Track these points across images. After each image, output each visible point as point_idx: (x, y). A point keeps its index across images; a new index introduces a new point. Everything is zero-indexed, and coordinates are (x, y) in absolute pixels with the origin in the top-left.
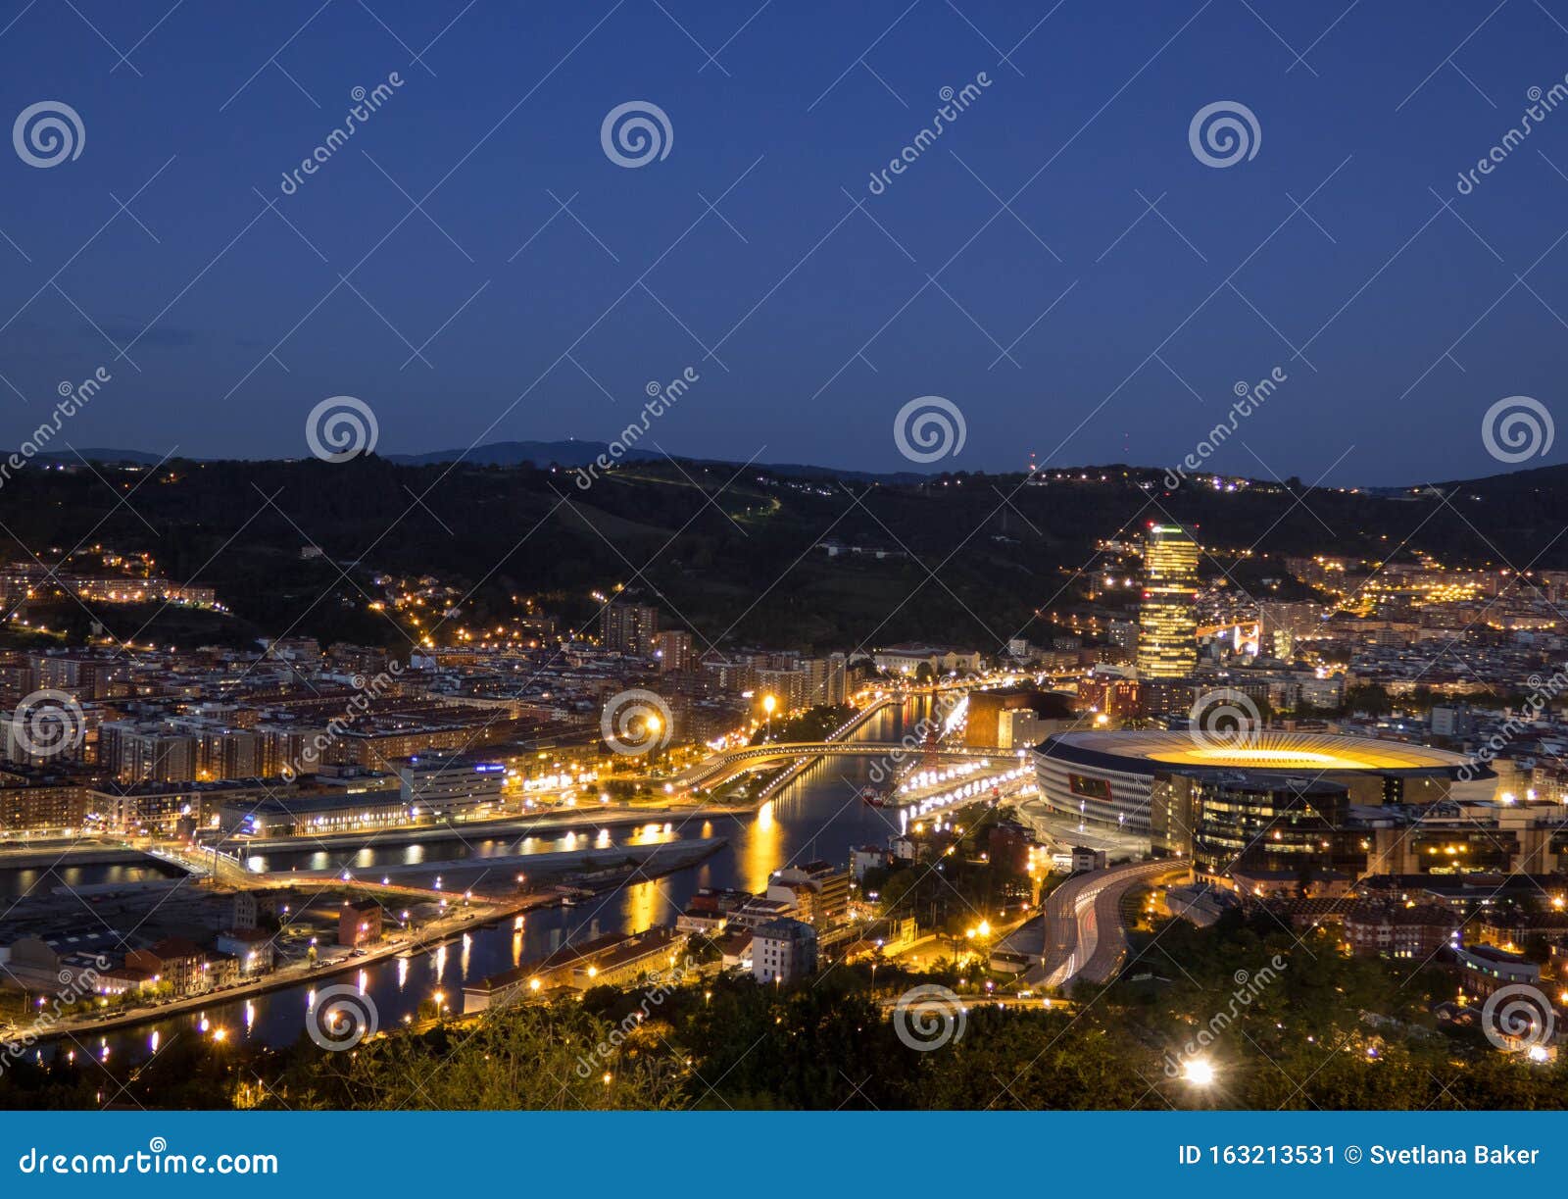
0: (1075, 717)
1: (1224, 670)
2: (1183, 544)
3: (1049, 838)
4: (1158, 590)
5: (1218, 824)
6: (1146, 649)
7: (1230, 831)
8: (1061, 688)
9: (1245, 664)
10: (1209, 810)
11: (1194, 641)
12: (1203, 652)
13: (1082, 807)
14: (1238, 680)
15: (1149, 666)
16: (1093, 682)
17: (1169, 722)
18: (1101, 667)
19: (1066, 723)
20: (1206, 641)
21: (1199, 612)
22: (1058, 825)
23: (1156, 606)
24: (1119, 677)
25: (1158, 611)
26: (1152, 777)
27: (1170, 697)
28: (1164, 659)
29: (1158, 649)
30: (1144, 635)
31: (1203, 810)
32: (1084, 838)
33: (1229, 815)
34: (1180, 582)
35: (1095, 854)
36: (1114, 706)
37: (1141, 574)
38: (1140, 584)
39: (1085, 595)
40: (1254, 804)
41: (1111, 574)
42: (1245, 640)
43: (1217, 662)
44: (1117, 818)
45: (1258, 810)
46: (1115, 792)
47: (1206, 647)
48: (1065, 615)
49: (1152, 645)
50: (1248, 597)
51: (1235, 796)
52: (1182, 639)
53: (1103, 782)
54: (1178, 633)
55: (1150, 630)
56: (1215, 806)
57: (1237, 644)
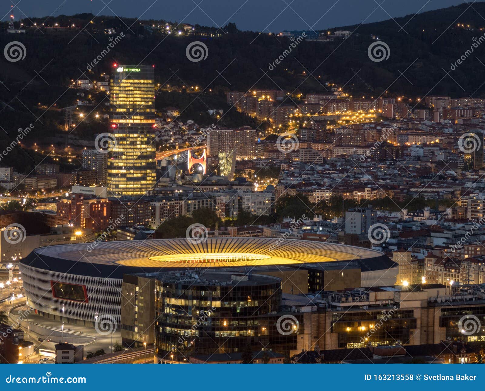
0: (56, 232)
1: (181, 187)
2: (142, 81)
3: (35, 336)
4: (122, 121)
5: (177, 317)
6: (114, 171)
7: (187, 322)
8: (42, 208)
9: (196, 181)
10: (168, 305)
11: (153, 163)
12: (161, 172)
13: (63, 309)
14: (190, 195)
15: (117, 186)
16: (70, 202)
17: (135, 233)
18: (77, 189)
19: (47, 238)
20: (164, 164)
21: (157, 139)
22: (42, 327)
23: (121, 135)
24: (94, 197)
25: (124, 139)
26: (121, 280)
27: (136, 212)
28: (129, 179)
29: (123, 171)
30: (112, 160)
31: (164, 306)
32: (65, 335)
33: (186, 308)
34: (141, 114)
35: (75, 348)
36: (88, 221)
37: (108, 108)
38: (107, 116)
39: (61, 127)
40: (205, 299)
41: (82, 108)
42: (196, 161)
43: (173, 181)
44: (93, 317)
45: (209, 303)
46: (90, 295)
47: (164, 169)
48: (44, 145)
49: (120, 168)
50: (196, 126)
51: (190, 292)
52: (144, 162)
53: (81, 287)
54: (140, 158)
55: (117, 156)
56: (174, 301)
57: (190, 165)
